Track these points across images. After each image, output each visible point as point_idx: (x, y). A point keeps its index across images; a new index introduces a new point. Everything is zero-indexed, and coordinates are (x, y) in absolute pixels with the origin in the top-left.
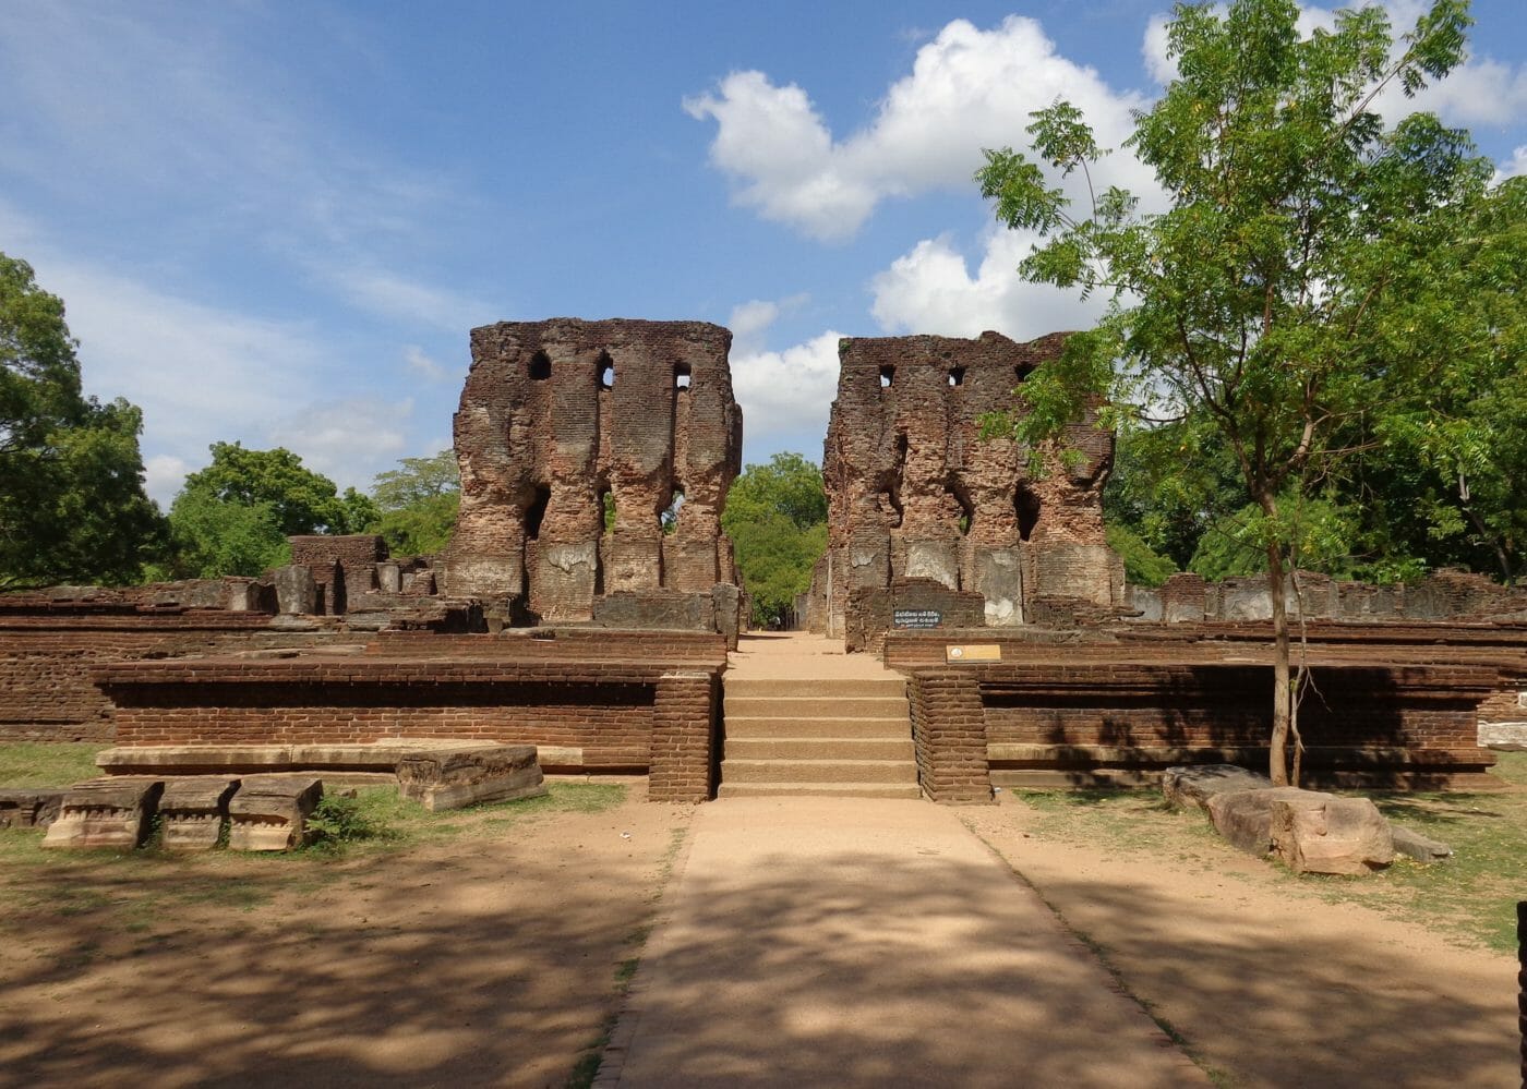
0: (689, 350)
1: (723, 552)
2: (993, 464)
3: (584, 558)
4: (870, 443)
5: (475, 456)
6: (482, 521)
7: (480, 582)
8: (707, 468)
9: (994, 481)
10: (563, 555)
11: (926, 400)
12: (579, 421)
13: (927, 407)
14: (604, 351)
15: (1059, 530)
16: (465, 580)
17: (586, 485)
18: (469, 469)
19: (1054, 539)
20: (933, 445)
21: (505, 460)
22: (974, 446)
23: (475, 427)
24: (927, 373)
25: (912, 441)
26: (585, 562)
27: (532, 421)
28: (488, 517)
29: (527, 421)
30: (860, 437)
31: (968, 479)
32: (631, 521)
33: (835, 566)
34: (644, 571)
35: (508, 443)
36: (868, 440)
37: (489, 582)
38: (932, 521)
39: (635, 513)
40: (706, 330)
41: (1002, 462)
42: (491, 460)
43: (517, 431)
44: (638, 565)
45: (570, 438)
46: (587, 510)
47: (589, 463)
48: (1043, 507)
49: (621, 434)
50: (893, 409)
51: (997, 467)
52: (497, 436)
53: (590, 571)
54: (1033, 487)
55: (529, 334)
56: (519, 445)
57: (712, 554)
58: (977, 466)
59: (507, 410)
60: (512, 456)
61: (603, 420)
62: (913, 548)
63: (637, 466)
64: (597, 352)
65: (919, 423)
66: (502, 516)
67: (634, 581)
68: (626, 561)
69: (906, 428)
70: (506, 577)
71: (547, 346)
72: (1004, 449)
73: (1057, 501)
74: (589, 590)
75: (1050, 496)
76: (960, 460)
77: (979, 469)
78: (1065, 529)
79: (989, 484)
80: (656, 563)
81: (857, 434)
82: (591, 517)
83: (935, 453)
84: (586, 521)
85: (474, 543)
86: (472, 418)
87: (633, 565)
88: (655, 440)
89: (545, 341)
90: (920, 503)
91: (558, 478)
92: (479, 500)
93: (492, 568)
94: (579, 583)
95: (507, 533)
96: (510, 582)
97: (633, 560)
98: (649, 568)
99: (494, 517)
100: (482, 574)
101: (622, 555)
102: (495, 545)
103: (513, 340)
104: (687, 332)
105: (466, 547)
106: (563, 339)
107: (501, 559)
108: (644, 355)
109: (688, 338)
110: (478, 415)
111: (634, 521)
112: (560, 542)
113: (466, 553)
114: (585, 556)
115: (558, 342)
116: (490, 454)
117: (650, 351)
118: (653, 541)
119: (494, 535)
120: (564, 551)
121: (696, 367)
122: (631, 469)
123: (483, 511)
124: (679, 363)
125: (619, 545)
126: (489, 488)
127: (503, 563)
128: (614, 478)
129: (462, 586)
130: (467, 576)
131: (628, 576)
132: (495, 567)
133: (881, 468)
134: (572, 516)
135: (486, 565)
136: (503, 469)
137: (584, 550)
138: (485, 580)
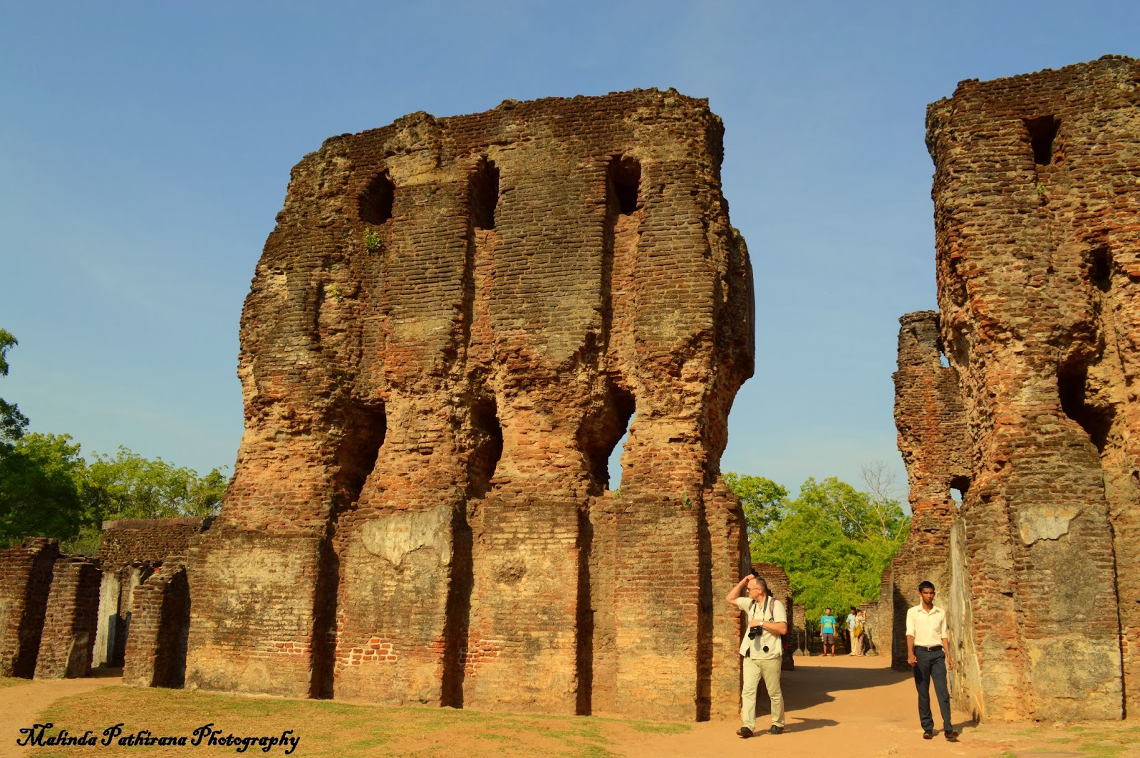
0: (636, 135)
1: (718, 521)
3: (429, 540)
4: (1026, 269)
5: (260, 357)
6: (267, 474)
7: (245, 588)
8: (674, 346)
10: (391, 534)
12: (435, 279)
14: (485, 157)
16: (221, 584)
17: (443, 395)
18: (251, 380)
21: (306, 358)
23: (269, 307)
25: (1121, 258)
26: (430, 548)
27: (359, 288)
28: (277, 464)
29: (350, 291)
30: (1005, 258)
32: (525, 464)
33: (972, 546)
34: (547, 564)
35: (315, 332)
36: (1021, 263)
37: (259, 588)
39: (536, 447)
40: (666, 101)
42: (282, 360)
43: (331, 311)
44: (534, 552)
45: (416, 311)
46: (447, 446)
47: (450, 355)
49: (509, 293)
50: (1068, 199)
52: (295, 318)
53: (438, 565)
55: (367, 147)
56: (334, 331)
57: (688, 525)
59: (316, 272)
60: (319, 349)
61: (480, 279)
63: (535, 352)
65: (1134, 220)
67: (526, 588)
68: (510, 545)
69: (1104, 232)
70: (287, 578)
71: (391, 161)
74: (435, 605)
80: (569, 549)
81: (994, 253)
82: (454, 459)
84: (443, 467)
85: (246, 513)
86: (265, 293)
87: (523, 552)
88: (573, 299)
89: (390, 153)
91: (395, 385)
92: (263, 434)
93: (267, 561)
94: (418, 591)
95: (303, 493)
96: (295, 589)
97: (523, 541)
98: (555, 559)
99: (286, 467)
100: (250, 571)
101: (501, 531)
102: (281, 518)
103: (340, 161)
104: (634, 108)
105: (234, 522)
106: (416, 146)
107: (282, 542)
108: (554, 152)
109: (635, 116)
110: (275, 288)
111: (533, 462)
112: (392, 509)
113: (230, 532)
114: (430, 534)
115: (409, 152)
116: (281, 350)
117: (565, 145)
118: (568, 500)
119: (281, 497)
120: (392, 526)
121: (650, 160)
122: (526, 359)
123: (270, 454)
124: (617, 158)
125: (497, 509)
126: (277, 410)
127: (284, 550)
128: (498, 380)
129: (215, 594)
130: (225, 577)
131: (513, 575)
132: (273, 557)
133: (1060, 321)
134: (421, 457)
135: (258, 553)
136: (300, 374)
137: (428, 522)
138: (253, 585)
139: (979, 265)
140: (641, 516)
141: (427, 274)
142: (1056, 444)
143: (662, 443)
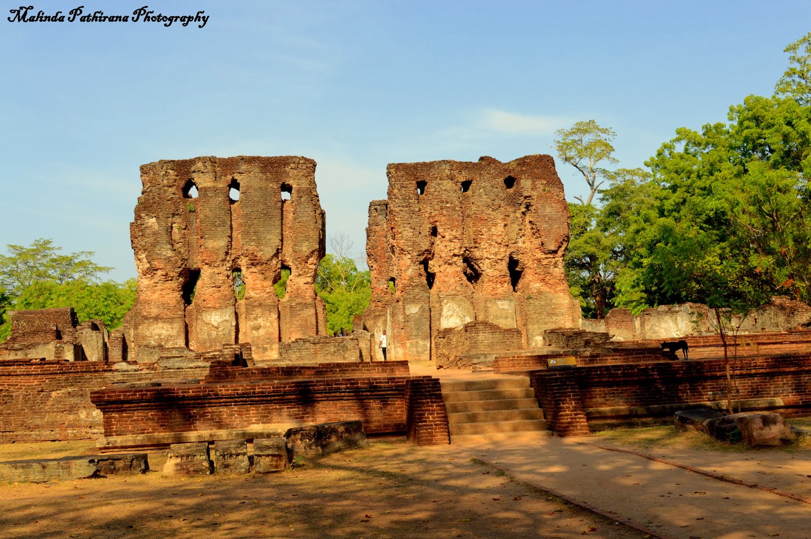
0: (290, 175)
1: (320, 309)
2: (493, 243)
3: (227, 318)
4: (413, 232)
5: (149, 252)
6: (156, 296)
7: (157, 337)
8: (306, 254)
9: (496, 254)
10: (213, 316)
11: (447, 203)
12: (219, 226)
13: (449, 207)
14: (233, 178)
15: (538, 285)
16: (146, 336)
17: (225, 268)
18: (145, 260)
19: (535, 291)
20: (454, 233)
21: (170, 253)
22: (481, 232)
23: (148, 231)
24: (448, 185)
25: (440, 230)
26: (228, 320)
27: (186, 226)
28: (159, 292)
29: (184, 227)
30: (407, 229)
31: (477, 254)
32: (257, 292)
33: (393, 315)
34: (268, 324)
35: (172, 242)
36: (411, 231)
37: (163, 337)
38: (456, 282)
39: (259, 285)
40: (301, 162)
41: (500, 241)
42: (160, 254)
43: (176, 234)
44: (264, 321)
45: (214, 237)
46: (227, 285)
47: (227, 253)
48: (526, 270)
49: (248, 232)
50: (427, 210)
51: (496, 245)
52: (164, 238)
53: (231, 326)
54: (519, 257)
55: (183, 167)
56: (179, 243)
57: (312, 311)
58: (484, 245)
59: (170, 219)
60: (175, 250)
61: (235, 225)
62: (445, 301)
63: (259, 254)
64: (229, 178)
65: (445, 218)
66: (169, 291)
67: (262, 332)
68: (256, 319)
69: (436, 221)
70: (174, 333)
71: (194, 175)
72: (500, 233)
73: (535, 265)
74: (231, 339)
75: (531, 263)
76: (472, 242)
77: (485, 247)
78: (541, 284)
79: (492, 257)
80: (275, 319)
81: (404, 227)
82: (230, 290)
83: (456, 238)
84: (226, 293)
85: (150, 310)
86: (145, 226)
87: (260, 321)
88: (271, 236)
89: (194, 172)
90: (448, 270)
91: (206, 264)
92: (153, 281)
93: (164, 327)
94: (224, 335)
95: (173, 302)
96: (178, 336)
97: (260, 317)
98: (271, 323)
99: (163, 292)
100: (158, 331)
101: (252, 314)
102: (165, 311)
103: (171, 172)
104: (289, 164)
105: (145, 314)
106: (206, 171)
107: (171, 320)
108: (261, 179)
109: (290, 167)
110: (150, 224)
111: (259, 291)
112: (210, 307)
113: (146, 318)
114: (227, 316)
115: (202, 173)
116: (160, 250)
117: (265, 177)
118: (273, 304)
119: (164, 304)
120: (213, 314)
121: (296, 186)
122: (256, 256)
123: (155, 288)
124: (284, 183)
125: (250, 307)
126: (160, 272)
127: (171, 323)
128: (243, 262)
129: (144, 340)
130: (148, 333)
131: (257, 328)
132: (167, 326)
133: (421, 249)
134: (216, 289)
135: (160, 325)
136: (168, 259)
137: (227, 312)
138: (160, 335)
139: (399, 231)
140: (298, 309)
141: (217, 224)
142: (417, 286)
143: (302, 284)
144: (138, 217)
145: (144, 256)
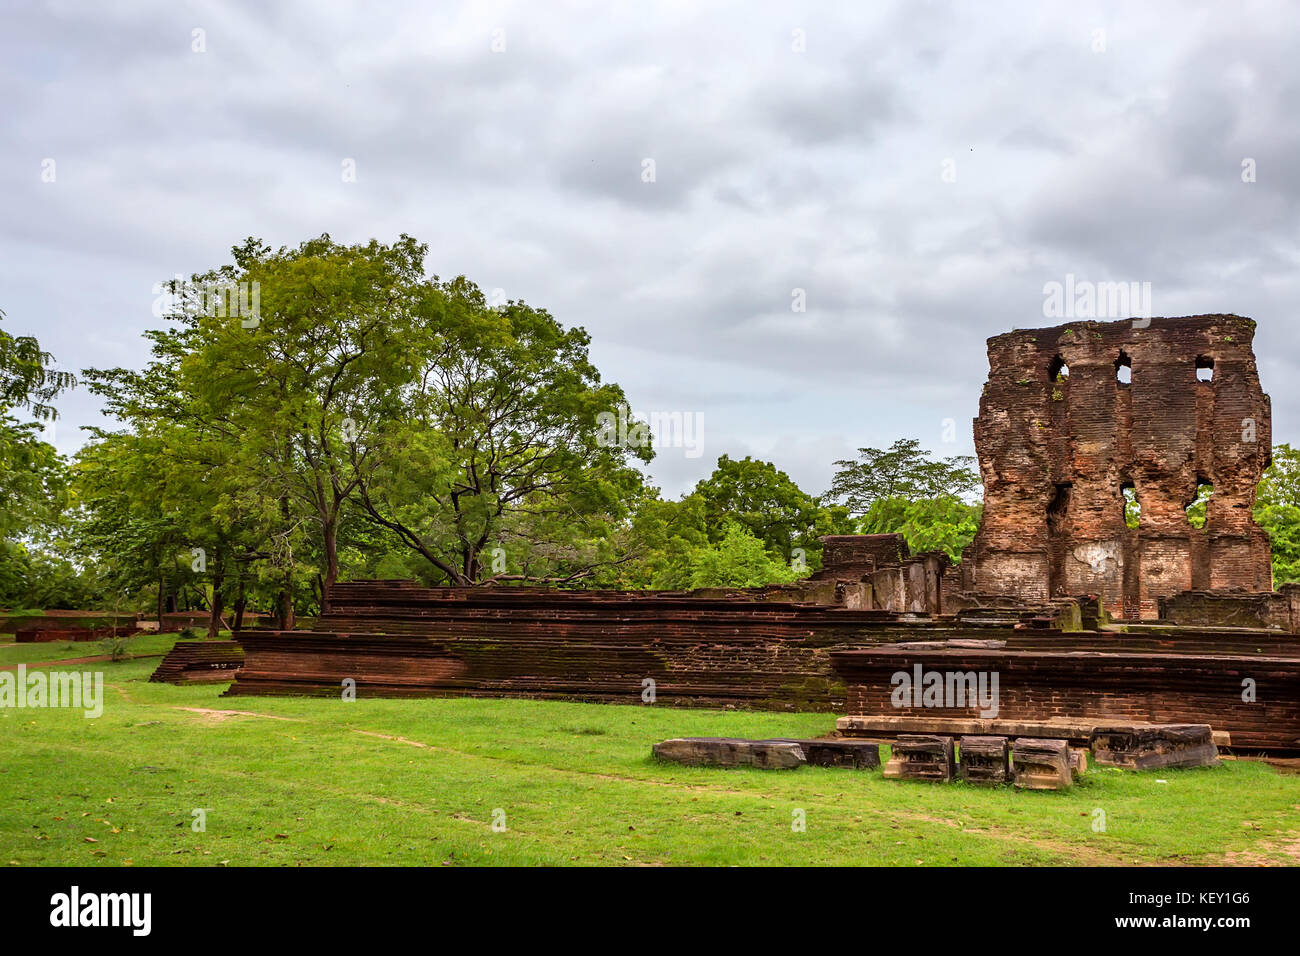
0: (1211, 342)
3: (1111, 555)
5: (997, 459)
6: (1007, 520)
7: (1008, 579)
8: (1237, 462)
10: (1090, 552)
12: (1098, 421)
14: (1121, 350)
16: (993, 577)
18: (992, 471)
21: (1027, 461)
23: (996, 430)
26: (1113, 559)
27: (1051, 422)
28: (1012, 516)
29: (1047, 423)
32: (1157, 518)
34: (1174, 566)
35: (1029, 444)
37: (1016, 578)
39: (1160, 509)
40: (1228, 322)
42: (1014, 461)
43: (1036, 434)
44: (1167, 561)
45: (1091, 438)
47: (1111, 461)
49: (1144, 430)
52: (1019, 439)
53: (1118, 566)
55: (1049, 340)
56: (1039, 446)
59: (1027, 413)
60: (1034, 456)
63: (1161, 462)
64: (1115, 351)
66: (1025, 515)
67: (1164, 578)
68: (1155, 557)
70: (1032, 573)
71: (1063, 349)
74: (1117, 585)
80: (1186, 559)
82: (1115, 514)
84: (1109, 518)
85: (999, 541)
86: (992, 422)
87: (1161, 561)
88: (1181, 435)
89: (1062, 345)
91: (1080, 476)
92: (1002, 500)
93: (1020, 565)
94: (1106, 579)
95: (1031, 531)
96: (1038, 578)
97: (1161, 555)
98: (1179, 564)
99: (1018, 516)
100: (1009, 570)
101: (1149, 550)
102: (1021, 543)
103: (1029, 346)
104: (1208, 326)
105: (992, 545)
106: (1080, 342)
107: (1027, 555)
108: (1164, 350)
109: (1209, 331)
110: (999, 420)
111: (1160, 517)
112: (1085, 539)
113: (992, 551)
114: (1111, 552)
115: (1074, 345)
116: (1013, 456)
117: (1169, 347)
119: (1018, 533)
120: (1090, 548)
121: (1219, 359)
122: (1156, 465)
123: (1007, 510)
124: (1199, 356)
125: (1146, 540)
126: (1013, 488)
127: (1028, 560)
128: (1136, 474)
129: (990, 582)
130: (995, 573)
131: (1157, 571)
132: (1022, 563)
134: (1096, 513)
135: (1013, 562)
136: (1024, 469)
137: (1110, 546)
138: (1012, 576)
140: (1222, 544)
141: (1096, 418)
143: (1228, 508)
144: (983, 411)
145: (990, 464)
